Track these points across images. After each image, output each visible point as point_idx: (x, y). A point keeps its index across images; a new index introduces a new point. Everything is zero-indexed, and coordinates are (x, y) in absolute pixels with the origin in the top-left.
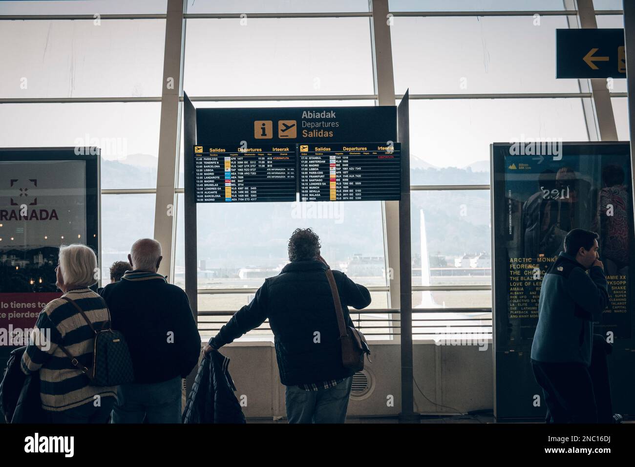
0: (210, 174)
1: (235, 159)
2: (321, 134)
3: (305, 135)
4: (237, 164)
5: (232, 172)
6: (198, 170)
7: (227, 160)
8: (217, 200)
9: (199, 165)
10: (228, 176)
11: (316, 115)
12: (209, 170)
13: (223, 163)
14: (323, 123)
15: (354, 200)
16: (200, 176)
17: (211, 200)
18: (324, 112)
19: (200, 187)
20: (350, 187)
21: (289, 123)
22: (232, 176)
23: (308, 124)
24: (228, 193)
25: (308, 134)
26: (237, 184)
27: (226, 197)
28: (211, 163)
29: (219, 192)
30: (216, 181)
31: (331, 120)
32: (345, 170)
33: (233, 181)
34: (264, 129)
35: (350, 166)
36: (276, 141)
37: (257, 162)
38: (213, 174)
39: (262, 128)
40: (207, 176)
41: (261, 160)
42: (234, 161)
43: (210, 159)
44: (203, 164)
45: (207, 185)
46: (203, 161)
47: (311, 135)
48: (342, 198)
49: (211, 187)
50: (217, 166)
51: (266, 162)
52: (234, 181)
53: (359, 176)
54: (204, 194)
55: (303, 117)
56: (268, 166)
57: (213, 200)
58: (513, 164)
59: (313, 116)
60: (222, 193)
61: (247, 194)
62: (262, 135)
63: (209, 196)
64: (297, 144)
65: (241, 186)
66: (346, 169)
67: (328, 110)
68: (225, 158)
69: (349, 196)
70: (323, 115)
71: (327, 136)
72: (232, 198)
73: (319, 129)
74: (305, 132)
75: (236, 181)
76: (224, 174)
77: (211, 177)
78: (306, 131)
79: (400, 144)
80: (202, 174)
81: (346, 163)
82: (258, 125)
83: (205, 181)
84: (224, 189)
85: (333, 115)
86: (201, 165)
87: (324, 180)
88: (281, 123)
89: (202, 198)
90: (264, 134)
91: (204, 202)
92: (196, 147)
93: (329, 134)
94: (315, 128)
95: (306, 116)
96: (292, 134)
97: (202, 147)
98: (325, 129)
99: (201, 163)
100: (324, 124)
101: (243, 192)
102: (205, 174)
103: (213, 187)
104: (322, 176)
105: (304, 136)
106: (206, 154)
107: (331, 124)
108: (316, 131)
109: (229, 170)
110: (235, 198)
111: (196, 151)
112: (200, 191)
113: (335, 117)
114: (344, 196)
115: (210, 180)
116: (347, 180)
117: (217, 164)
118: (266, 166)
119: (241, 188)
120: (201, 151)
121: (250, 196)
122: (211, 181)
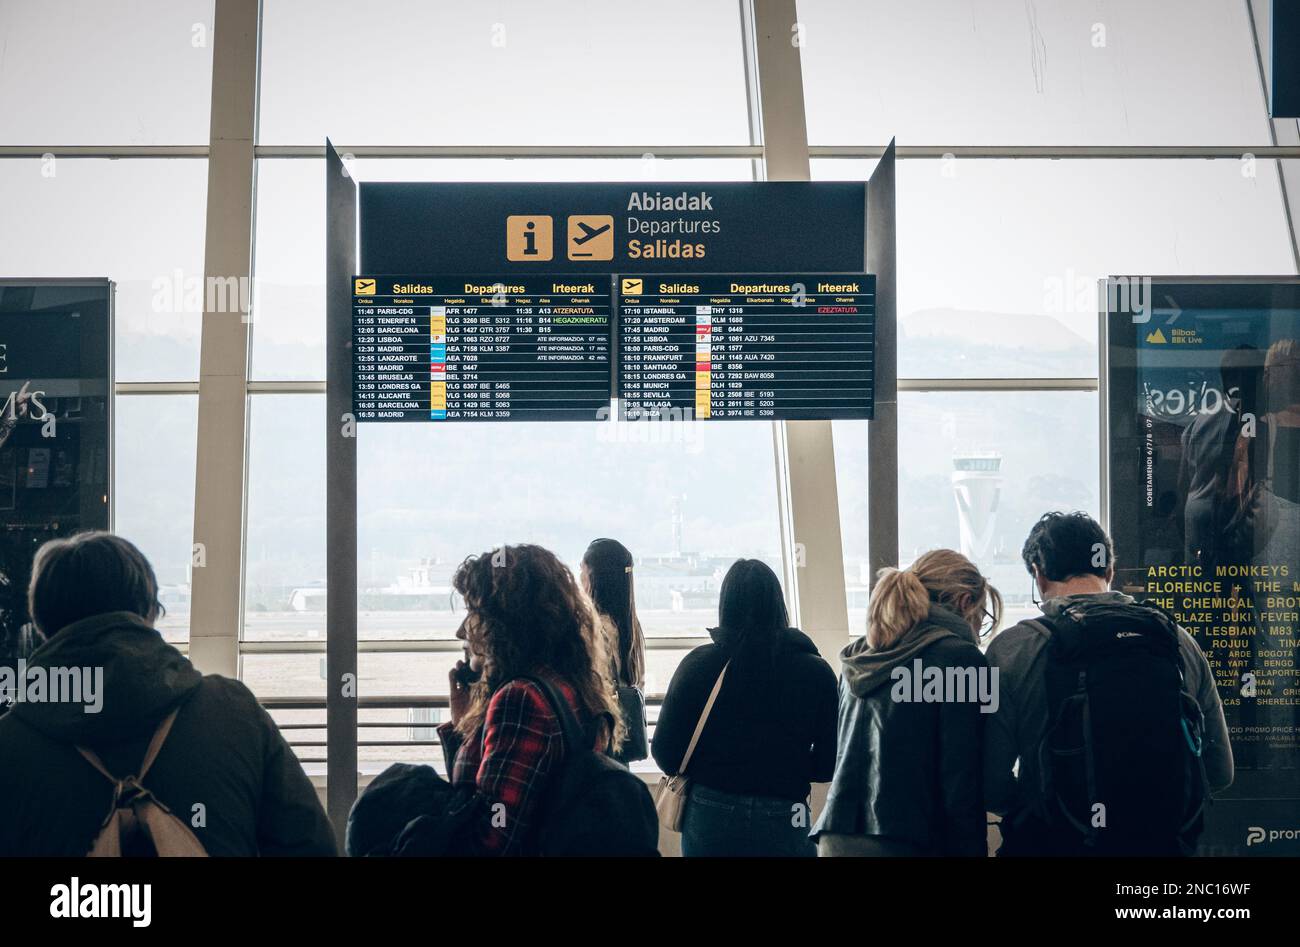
0: (394, 349)
1: (457, 311)
2: (677, 251)
3: (634, 253)
4: (462, 326)
5: (448, 344)
6: (362, 340)
7: (438, 313)
8: (410, 416)
9: (366, 326)
10: (438, 353)
11: (662, 203)
12: (390, 340)
13: (428, 321)
14: (681, 222)
15: (757, 417)
16: (367, 354)
17: (394, 414)
18: (685, 194)
19: (367, 382)
20: (747, 385)
21: (596, 221)
22: (449, 354)
23: (642, 226)
24: (438, 398)
25: (643, 250)
26: (461, 376)
27: (433, 408)
28: (396, 320)
29: (415, 396)
30: (409, 367)
31: (701, 215)
32: (735, 343)
33: (450, 367)
34: (530, 237)
35: (747, 330)
36: (562, 268)
37: (513, 321)
38: (400, 349)
39: (526, 234)
40: (386, 354)
41: (525, 316)
42: (453, 316)
43: (394, 311)
44: (376, 325)
45: (385, 377)
46: (376, 315)
47: (650, 252)
48: (726, 412)
49: (396, 382)
50: (411, 330)
51: (535, 320)
52: (454, 368)
53: (770, 357)
54: (377, 401)
55: (630, 208)
56: (541, 330)
57: (400, 414)
58: (1159, 331)
59: (656, 204)
60: (423, 397)
61: (485, 400)
62: (526, 252)
63: (390, 405)
64: (615, 276)
65: (470, 381)
66: (736, 339)
67: (694, 189)
68: (433, 308)
69: (743, 408)
70: (682, 204)
71: (691, 255)
72: (449, 409)
73: (670, 239)
74: (635, 245)
75: (460, 367)
76: (427, 349)
77: (395, 357)
78: (638, 243)
79: (874, 277)
80: (372, 349)
81: (736, 325)
82: (516, 225)
83: (380, 368)
84: (427, 387)
85: (706, 203)
86: (370, 325)
87: (681, 367)
88: (573, 221)
89: (371, 410)
90: (531, 250)
91: (377, 419)
92: (358, 282)
93: (695, 252)
94: (660, 236)
95: (638, 204)
96: (602, 249)
97: (374, 281)
98: (687, 239)
99: (371, 321)
100: (683, 225)
101: (475, 396)
102: (380, 349)
103: (400, 382)
104: (676, 357)
105: (631, 254)
106: (383, 298)
107: (700, 226)
108: (662, 244)
109: (442, 339)
110: (455, 409)
111: (358, 291)
112: (367, 392)
113: (710, 208)
114: (733, 408)
115: (392, 363)
116: (740, 367)
117: (410, 325)
118: (535, 330)
119: (471, 386)
120: (371, 291)
121: (493, 405)
122: (394, 368)
